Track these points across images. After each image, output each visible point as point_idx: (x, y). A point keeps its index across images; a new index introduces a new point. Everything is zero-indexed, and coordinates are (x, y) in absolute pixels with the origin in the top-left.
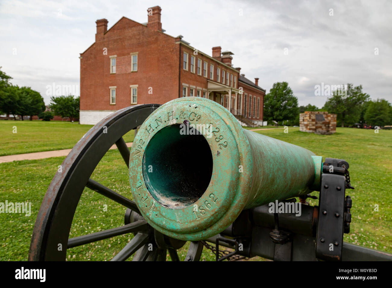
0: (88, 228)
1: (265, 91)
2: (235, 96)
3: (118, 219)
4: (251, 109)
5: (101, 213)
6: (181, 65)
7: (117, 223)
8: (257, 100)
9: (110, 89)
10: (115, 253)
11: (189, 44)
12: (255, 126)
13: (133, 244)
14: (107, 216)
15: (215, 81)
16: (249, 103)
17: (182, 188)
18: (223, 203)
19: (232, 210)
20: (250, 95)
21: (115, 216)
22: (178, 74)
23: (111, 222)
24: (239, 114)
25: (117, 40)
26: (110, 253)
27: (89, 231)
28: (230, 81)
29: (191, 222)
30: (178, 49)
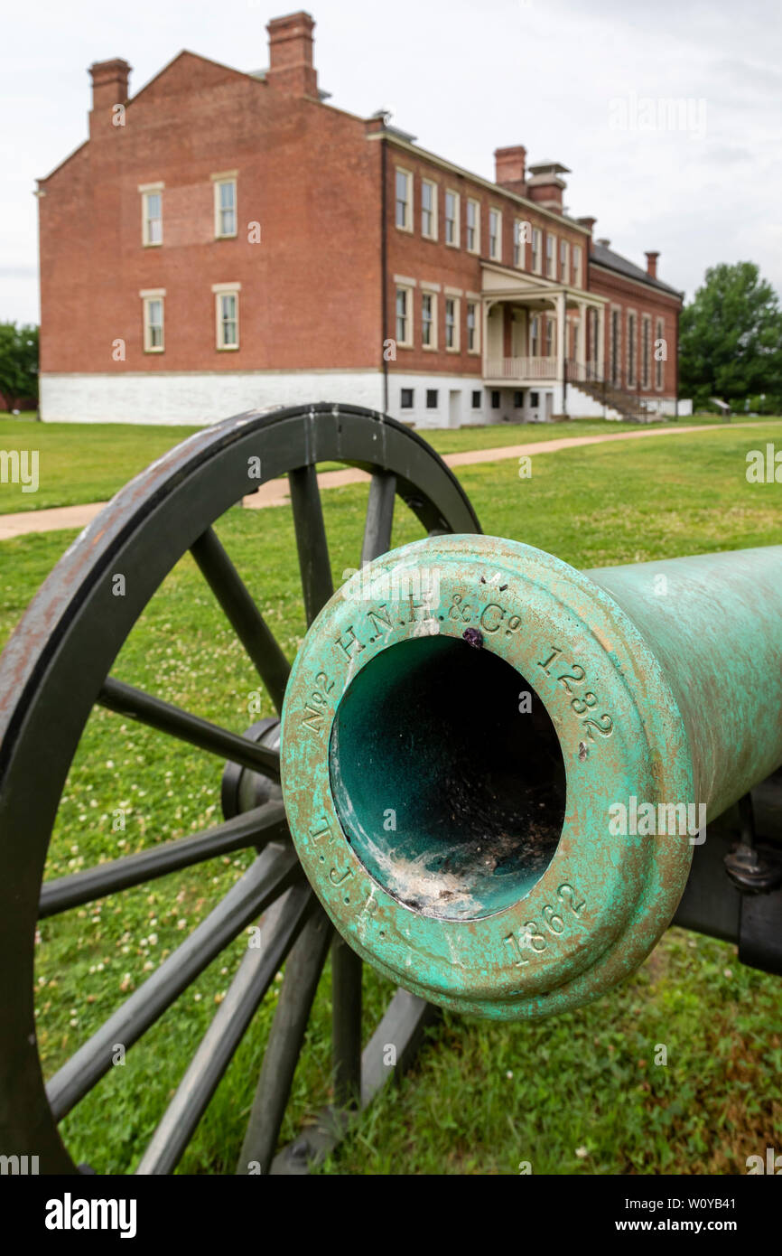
0: (86, 803)
1: (681, 296)
2: (579, 315)
3: (189, 771)
4: (635, 360)
5: (130, 751)
6: (389, 213)
7: (187, 783)
8: (653, 329)
9: (141, 301)
10: (182, 893)
11: (415, 139)
12: (650, 418)
13: (253, 886)
14: (150, 761)
15: (509, 263)
16: (628, 339)
17: (450, 804)
18: (603, 918)
19: (633, 937)
20: (632, 311)
21: (178, 760)
22: (379, 245)
23: (168, 781)
24: (592, 378)
25: (164, 129)
26: (167, 894)
27: (91, 815)
28: (560, 266)
29: (497, 970)
30: (378, 158)
